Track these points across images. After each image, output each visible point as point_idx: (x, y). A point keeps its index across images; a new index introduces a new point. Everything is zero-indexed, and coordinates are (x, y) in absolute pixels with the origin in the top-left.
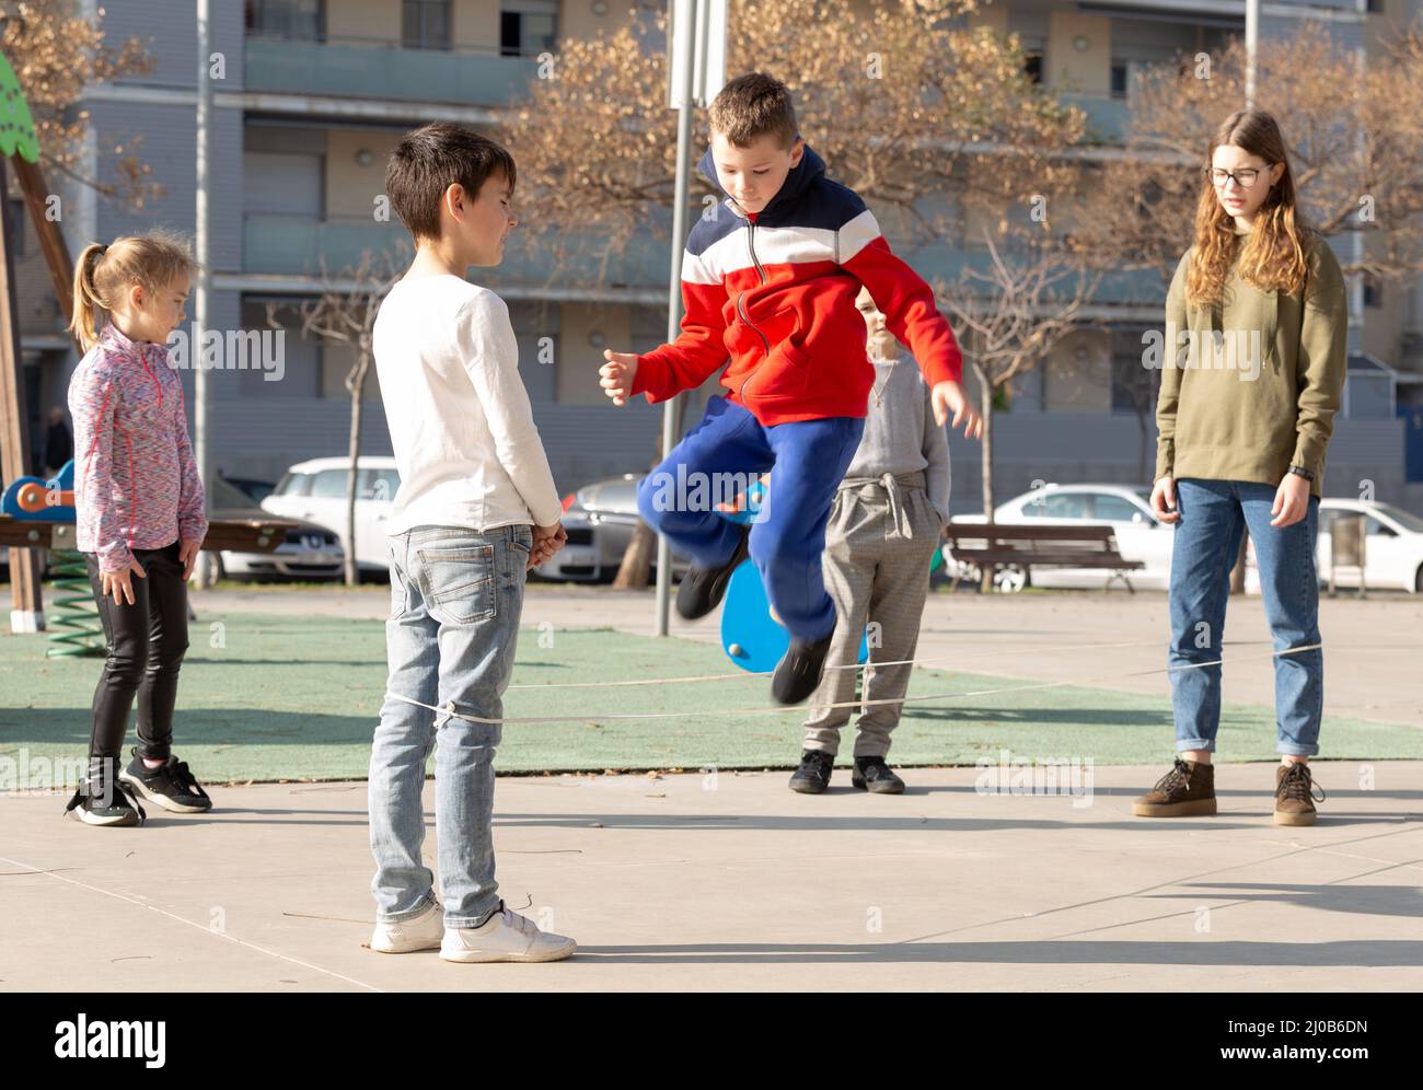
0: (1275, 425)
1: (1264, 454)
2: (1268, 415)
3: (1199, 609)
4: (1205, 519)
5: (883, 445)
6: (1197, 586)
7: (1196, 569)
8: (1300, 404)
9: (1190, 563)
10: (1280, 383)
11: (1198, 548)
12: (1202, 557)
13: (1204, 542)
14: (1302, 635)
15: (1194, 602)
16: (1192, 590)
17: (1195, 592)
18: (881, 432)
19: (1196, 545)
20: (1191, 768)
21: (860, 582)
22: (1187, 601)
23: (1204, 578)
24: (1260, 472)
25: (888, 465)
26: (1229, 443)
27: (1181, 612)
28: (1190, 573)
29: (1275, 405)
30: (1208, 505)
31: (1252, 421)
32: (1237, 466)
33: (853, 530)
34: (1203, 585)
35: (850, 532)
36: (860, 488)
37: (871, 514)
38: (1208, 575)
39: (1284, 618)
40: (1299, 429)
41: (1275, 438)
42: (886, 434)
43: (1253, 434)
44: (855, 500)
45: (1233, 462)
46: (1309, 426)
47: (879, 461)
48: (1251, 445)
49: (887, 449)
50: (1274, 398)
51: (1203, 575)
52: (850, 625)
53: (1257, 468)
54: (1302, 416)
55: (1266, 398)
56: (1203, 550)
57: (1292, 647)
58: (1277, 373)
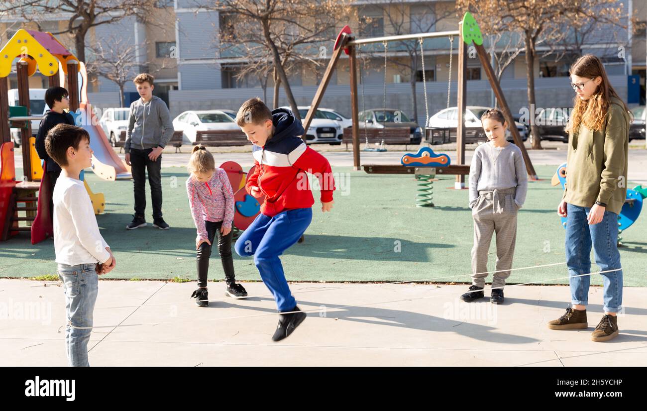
0: (590, 184)
1: (585, 195)
2: (588, 179)
3: (574, 252)
4: (574, 218)
5: (495, 179)
6: (573, 243)
7: (572, 236)
8: (602, 176)
9: (570, 234)
10: (593, 167)
11: (573, 228)
12: (574, 232)
13: (574, 226)
14: (607, 266)
15: (572, 249)
16: (571, 244)
17: (572, 245)
18: (495, 174)
19: (571, 227)
20: (573, 311)
21: (484, 228)
22: (570, 248)
23: (575, 240)
24: (584, 202)
25: (496, 186)
26: (575, 190)
27: (568, 252)
28: (570, 238)
29: (591, 175)
30: (575, 212)
31: (582, 182)
32: (576, 200)
33: (482, 209)
34: (575, 243)
35: (480, 210)
36: (487, 194)
37: (488, 204)
38: (577, 239)
39: (599, 259)
40: (601, 185)
41: (590, 189)
42: (496, 175)
43: (582, 187)
44: (484, 198)
45: (575, 198)
46: (604, 184)
47: (493, 185)
48: (581, 191)
49: (496, 181)
50: (591, 173)
51: (575, 239)
52: (479, 244)
53: (583, 201)
54: (602, 181)
55: (587, 173)
56: (574, 229)
57: (602, 271)
58: (593, 163)
